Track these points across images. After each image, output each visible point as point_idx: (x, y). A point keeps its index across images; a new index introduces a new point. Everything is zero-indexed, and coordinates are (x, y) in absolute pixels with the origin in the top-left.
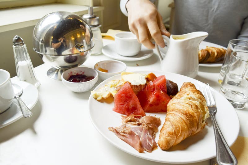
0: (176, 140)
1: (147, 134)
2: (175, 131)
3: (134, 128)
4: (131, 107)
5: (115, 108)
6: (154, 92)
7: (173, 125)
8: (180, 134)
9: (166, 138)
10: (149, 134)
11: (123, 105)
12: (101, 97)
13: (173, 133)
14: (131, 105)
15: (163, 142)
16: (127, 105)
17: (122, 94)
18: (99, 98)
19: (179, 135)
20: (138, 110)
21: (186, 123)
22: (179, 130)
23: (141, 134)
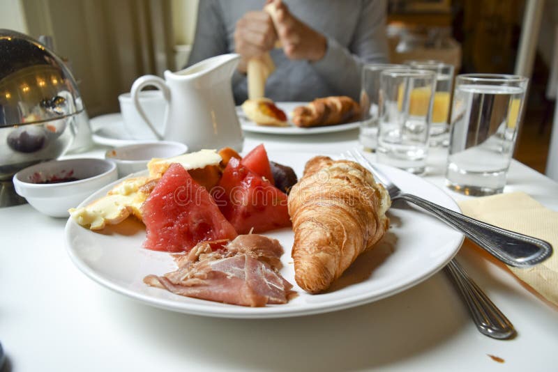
0: (341, 256)
1: (259, 268)
2: (331, 234)
3: (221, 265)
4: (196, 225)
5: (151, 242)
6: (248, 178)
7: (323, 223)
8: (345, 239)
9: (315, 258)
10: (263, 266)
11: (172, 225)
12: (103, 219)
13: (328, 240)
14: (195, 221)
15: (310, 271)
16: (183, 223)
17: (161, 196)
18: (98, 224)
19: (344, 242)
20: (216, 228)
21: (350, 215)
22: (341, 230)
23: (244, 273)
